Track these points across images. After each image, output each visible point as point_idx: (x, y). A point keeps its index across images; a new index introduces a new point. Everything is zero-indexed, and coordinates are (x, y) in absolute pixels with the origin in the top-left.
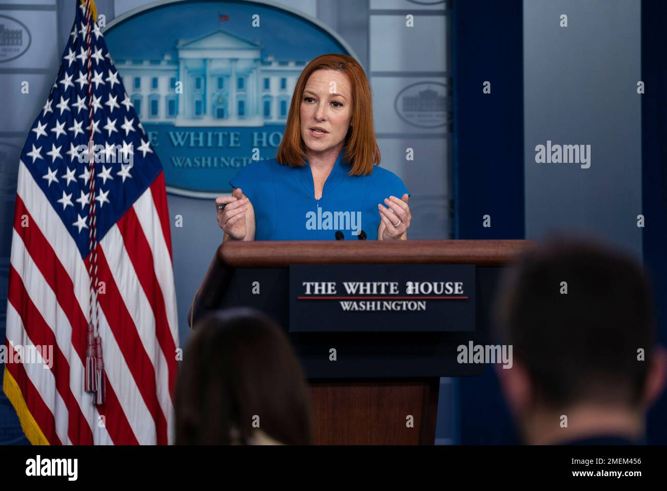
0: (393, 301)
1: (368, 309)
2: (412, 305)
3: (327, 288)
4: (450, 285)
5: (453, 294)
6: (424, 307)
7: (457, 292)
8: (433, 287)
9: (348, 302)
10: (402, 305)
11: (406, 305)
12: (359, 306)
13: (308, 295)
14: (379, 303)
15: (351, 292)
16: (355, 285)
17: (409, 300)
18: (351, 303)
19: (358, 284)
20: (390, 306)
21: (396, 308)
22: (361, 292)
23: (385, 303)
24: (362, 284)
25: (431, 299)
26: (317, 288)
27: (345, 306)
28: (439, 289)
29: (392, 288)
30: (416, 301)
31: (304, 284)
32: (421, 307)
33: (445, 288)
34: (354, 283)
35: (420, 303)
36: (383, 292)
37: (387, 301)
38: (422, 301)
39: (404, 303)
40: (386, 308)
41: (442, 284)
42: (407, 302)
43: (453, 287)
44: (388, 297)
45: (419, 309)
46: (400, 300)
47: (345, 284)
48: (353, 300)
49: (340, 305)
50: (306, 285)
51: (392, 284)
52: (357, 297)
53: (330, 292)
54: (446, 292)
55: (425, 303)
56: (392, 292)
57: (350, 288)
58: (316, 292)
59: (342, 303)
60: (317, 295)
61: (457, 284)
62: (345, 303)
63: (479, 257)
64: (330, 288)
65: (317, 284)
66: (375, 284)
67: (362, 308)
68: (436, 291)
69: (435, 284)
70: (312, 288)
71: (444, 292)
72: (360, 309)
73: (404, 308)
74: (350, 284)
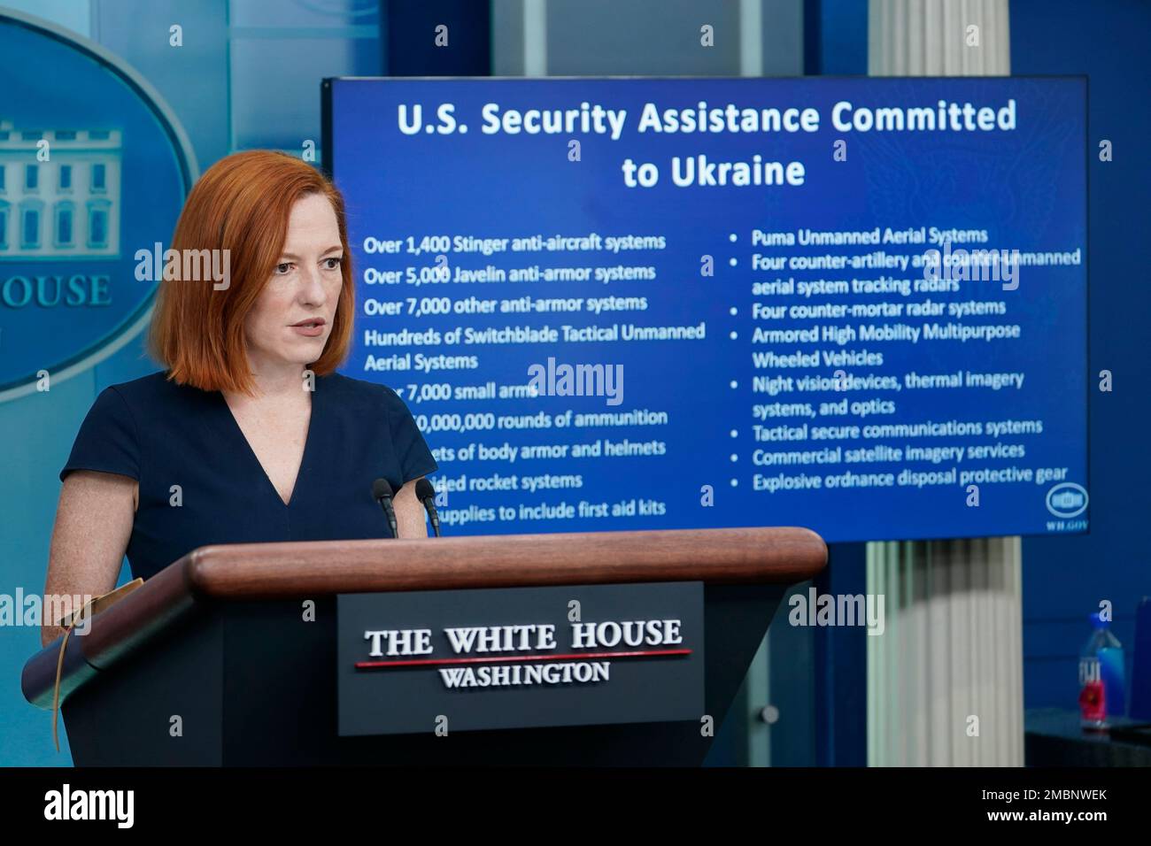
0: (544, 662)
1: (496, 682)
2: (583, 670)
3: (414, 642)
4: (655, 626)
5: (661, 646)
6: (606, 675)
7: (669, 640)
8: (623, 632)
9: (457, 670)
10: (561, 672)
11: (571, 671)
12: (477, 677)
13: (377, 658)
14: (517, 669)
15: (463, 649)
16: (470, 633)
17: (577, 661)
18: (462, 670)
19: (475, 630)
20: (540, 673)
21: (551, 678)
22: (482, 648)
23: (529, 669)
24: (483, 630)
25: (620, 658)
26: (393, 643)
27: (452, 677)
28: (634, 636)
29: (543, 636)
30: (590, 661)
31: (368, 634)
32: (600, 675)
33: (646, 633)
34: (468, 630)
35: (597, 665)
36: (525, 645)
37: (533, 663)
38: (600, 660)
39: (567, 666)
40: (532, 678)
41: (641, 624)
42: (573, 665)
43: (662, 630)
44: (537, 657)
45: (596, 679)
46: (557, 661)
47: (450, 632)
48: (465, 665)
49: (440, 676)
50: (372, 637)
51: (543, 628)
52: (472, 659)
53: (419, 650)
54: (649, 640)
55: (607, 664)
56: (542, 645)
57: (461, 639)
58: (393, 651)
59: (444, 672)
60: (393, 657)
61: (669, 623)
62: (451, 671)
63: (709, 566)
64: (419, 641)
65: (394, 634)
66: (509, 630)
67: (483, 680)
68: (629, 641)
69: (628, 625)
70: (385, 642)
71: (644, 640)
72: (480, 682)
73: (567, 679)
74: (460, 631)
